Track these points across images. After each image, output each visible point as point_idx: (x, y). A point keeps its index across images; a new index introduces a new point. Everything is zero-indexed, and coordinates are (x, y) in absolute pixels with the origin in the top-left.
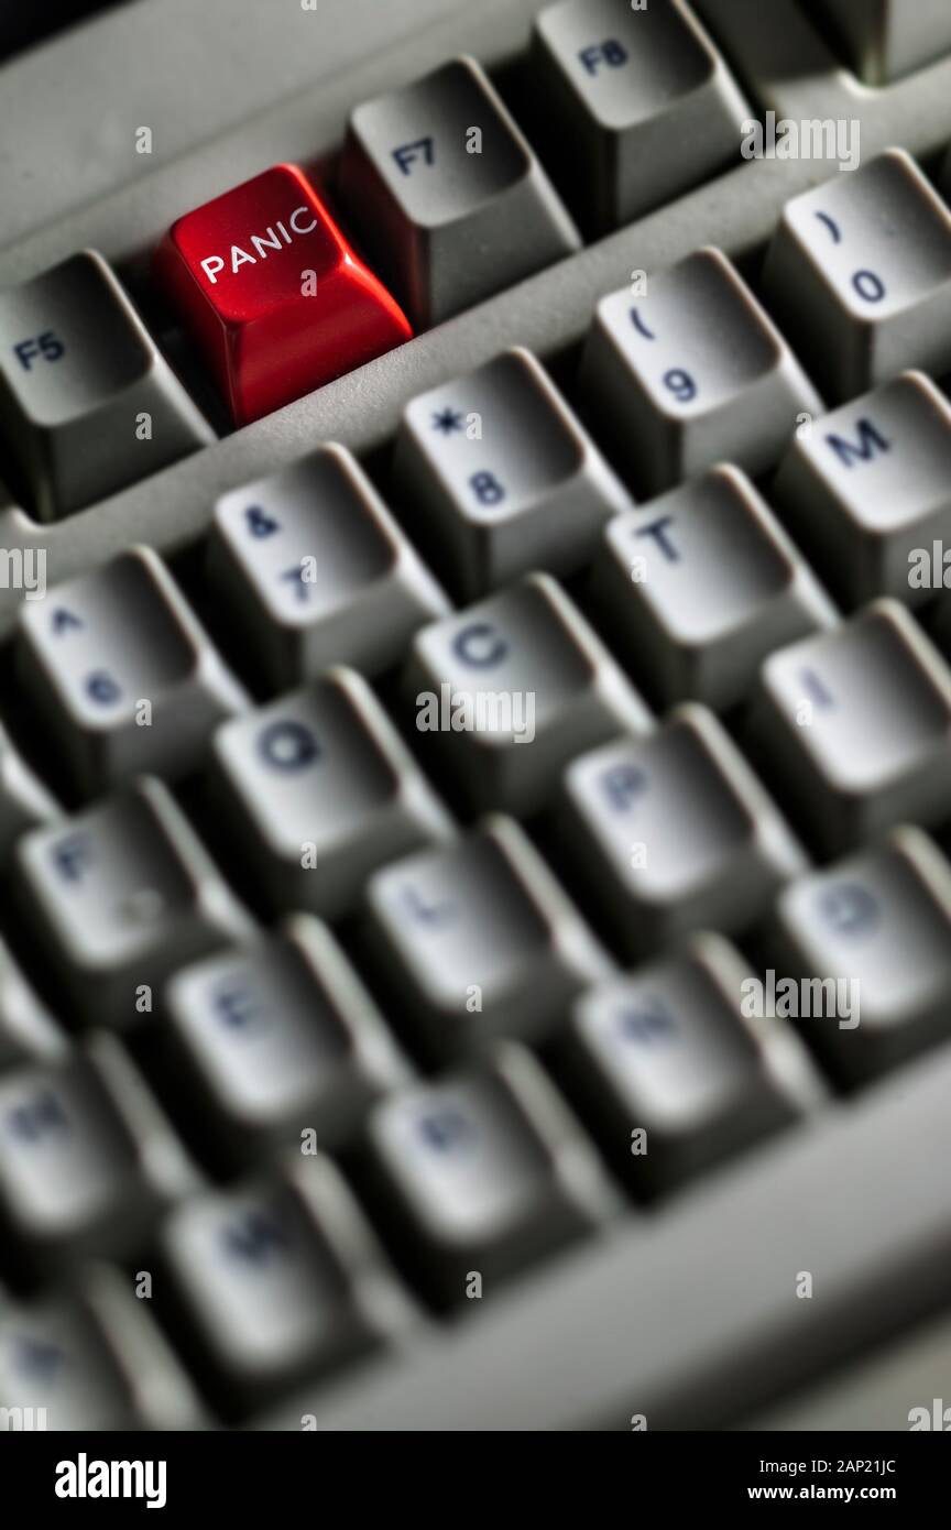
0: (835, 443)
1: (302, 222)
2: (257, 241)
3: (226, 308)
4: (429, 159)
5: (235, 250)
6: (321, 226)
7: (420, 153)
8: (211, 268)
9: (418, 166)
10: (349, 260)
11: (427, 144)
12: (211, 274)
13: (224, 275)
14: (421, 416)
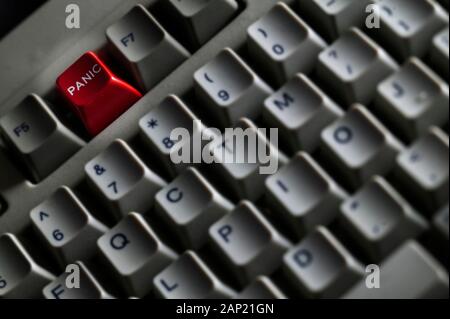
0: (277, 103)
1: (96, 69)
2: (83, 78)
3: (77, 103)
4: (133, 40)
5: (77, 83)
6: (103, 69)
7: (130, 39)
8: (71, 91)
9: (129, 43)
10: (113, 78)
11: (131, 35)
12: (71, 92)
13: (75, 92)
14: (144, 124)
